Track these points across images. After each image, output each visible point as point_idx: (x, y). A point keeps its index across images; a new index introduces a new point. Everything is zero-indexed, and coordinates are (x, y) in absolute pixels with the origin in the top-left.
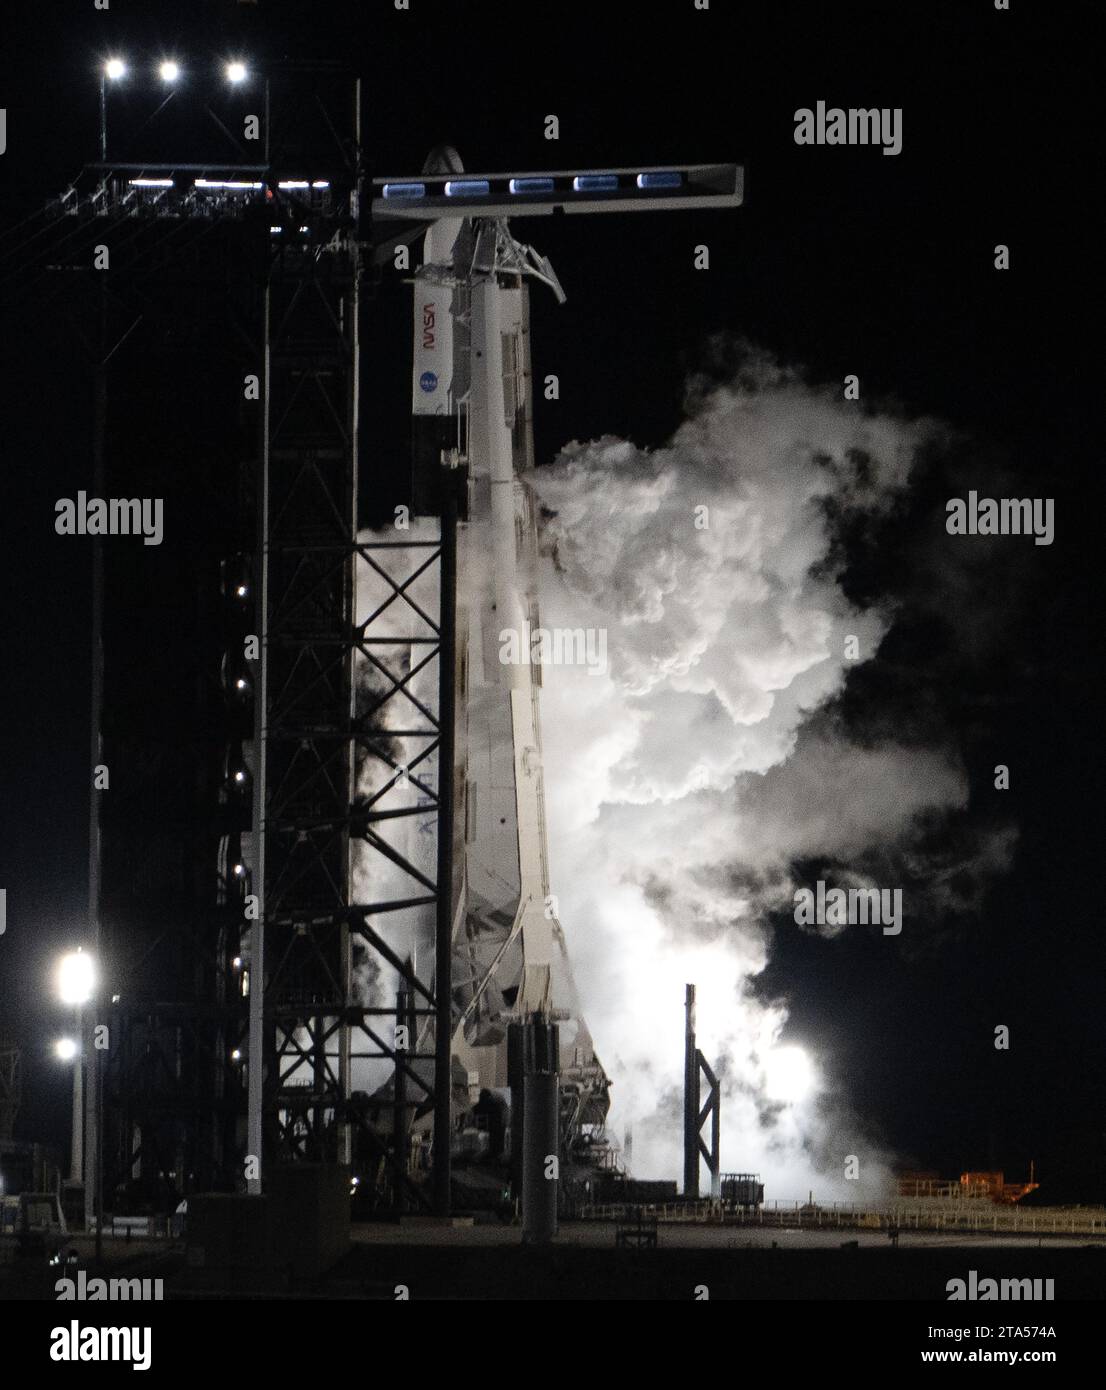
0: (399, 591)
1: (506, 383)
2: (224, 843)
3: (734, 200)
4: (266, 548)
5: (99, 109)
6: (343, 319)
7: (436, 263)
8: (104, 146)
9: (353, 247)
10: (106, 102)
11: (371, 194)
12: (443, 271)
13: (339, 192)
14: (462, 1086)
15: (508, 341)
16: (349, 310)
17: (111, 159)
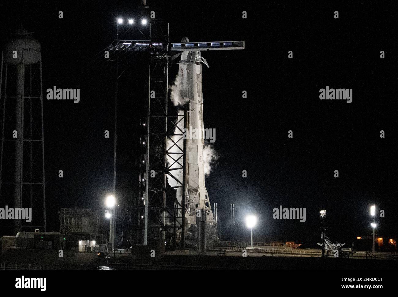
1: (197, 84)
2: (140, 175)
3: (243, 48)
4: (149, 116)
6: (165, 71)
7: (184, 60)
8: (118, 36)
9: (167, 57)
11: (171, 46)
13: (165, 46)
14: (187, 224)
15: (198, 75)
16: (166, 69)
17: (119, 39)
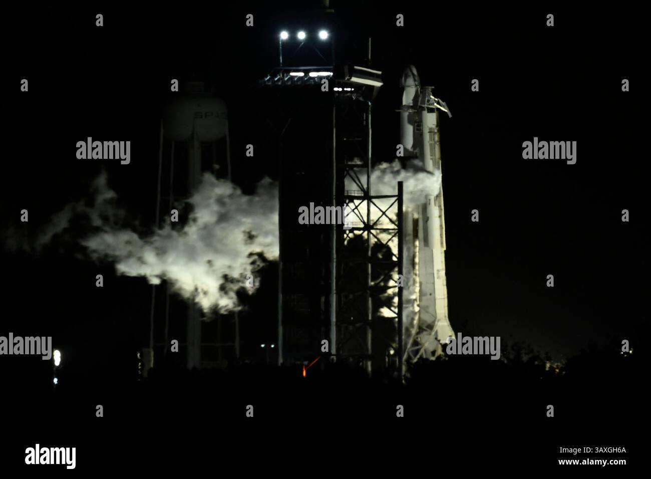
0: (384, 213)
1: (431, 145)
4: (334, 197)
5: (279, 48)
6: (366, 120)
7: (407, 104)
8: (281, 61)
10: (282, 47)
12: (409, 107)
15: (432, 130)
16: (367, 118)
17: (283, 66)
